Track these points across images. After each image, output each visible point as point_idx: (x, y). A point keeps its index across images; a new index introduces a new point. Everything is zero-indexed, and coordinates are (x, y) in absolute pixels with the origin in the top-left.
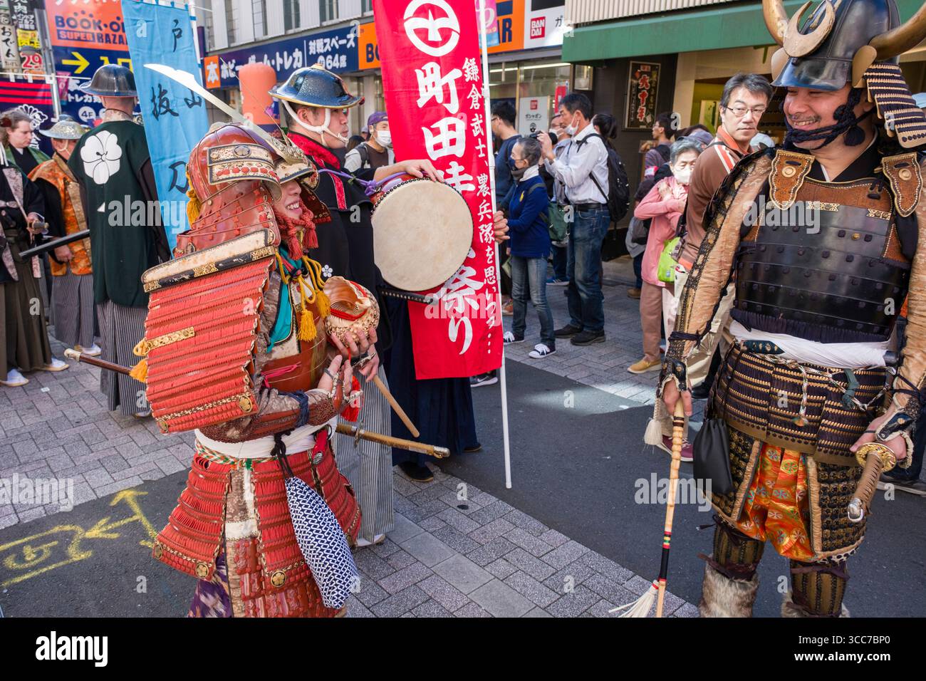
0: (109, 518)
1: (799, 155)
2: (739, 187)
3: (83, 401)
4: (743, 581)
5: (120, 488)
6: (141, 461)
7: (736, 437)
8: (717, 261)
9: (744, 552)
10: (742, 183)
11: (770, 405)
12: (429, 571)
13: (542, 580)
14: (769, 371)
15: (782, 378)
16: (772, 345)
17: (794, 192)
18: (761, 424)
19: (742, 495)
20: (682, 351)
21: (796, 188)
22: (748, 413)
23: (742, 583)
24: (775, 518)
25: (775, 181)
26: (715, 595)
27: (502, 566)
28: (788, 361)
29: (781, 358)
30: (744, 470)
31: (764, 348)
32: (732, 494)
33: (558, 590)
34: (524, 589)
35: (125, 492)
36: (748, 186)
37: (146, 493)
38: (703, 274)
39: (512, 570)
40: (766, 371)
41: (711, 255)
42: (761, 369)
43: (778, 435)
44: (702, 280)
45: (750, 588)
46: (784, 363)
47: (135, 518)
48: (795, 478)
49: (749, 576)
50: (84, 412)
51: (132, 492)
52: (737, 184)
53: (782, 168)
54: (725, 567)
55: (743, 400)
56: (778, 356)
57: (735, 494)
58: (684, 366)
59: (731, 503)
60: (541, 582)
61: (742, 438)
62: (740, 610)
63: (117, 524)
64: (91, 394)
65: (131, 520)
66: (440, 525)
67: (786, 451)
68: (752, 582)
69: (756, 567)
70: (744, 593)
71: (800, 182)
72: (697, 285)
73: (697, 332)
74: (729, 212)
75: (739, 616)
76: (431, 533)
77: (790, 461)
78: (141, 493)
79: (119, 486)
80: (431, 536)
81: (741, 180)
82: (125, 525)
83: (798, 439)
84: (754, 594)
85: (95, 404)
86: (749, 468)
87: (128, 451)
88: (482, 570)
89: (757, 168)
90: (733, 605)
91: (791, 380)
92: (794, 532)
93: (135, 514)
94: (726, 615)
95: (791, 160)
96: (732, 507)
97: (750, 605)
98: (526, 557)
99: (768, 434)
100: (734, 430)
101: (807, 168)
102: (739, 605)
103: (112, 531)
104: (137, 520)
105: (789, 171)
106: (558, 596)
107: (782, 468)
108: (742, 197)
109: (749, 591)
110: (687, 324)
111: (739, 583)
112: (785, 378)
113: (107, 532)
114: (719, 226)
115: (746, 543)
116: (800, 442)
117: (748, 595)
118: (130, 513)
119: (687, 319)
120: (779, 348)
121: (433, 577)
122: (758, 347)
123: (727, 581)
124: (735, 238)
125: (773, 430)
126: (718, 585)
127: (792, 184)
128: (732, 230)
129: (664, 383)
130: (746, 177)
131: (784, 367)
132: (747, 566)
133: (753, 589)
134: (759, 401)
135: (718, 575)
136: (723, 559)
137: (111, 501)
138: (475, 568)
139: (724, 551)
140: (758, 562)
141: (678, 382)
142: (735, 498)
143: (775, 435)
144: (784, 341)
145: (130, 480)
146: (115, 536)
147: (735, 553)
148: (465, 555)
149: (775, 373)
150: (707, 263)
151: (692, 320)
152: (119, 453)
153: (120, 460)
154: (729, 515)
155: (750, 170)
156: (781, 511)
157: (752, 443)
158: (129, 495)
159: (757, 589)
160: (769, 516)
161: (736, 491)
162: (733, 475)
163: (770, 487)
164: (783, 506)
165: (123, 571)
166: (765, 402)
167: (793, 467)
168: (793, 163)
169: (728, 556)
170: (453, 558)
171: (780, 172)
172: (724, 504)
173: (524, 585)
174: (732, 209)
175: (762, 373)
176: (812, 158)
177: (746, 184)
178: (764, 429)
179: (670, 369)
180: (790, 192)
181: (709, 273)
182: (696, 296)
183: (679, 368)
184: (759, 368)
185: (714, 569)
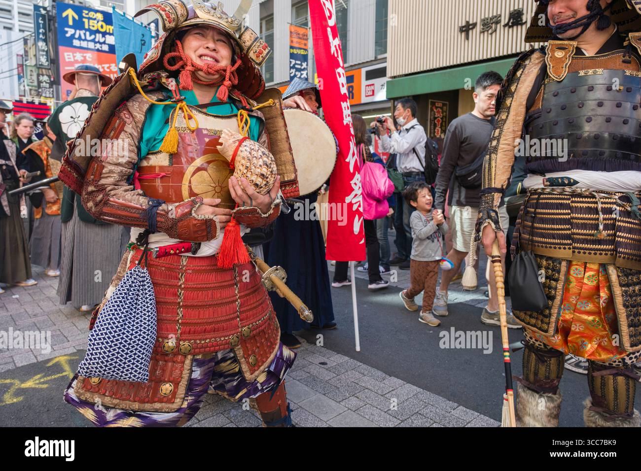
0: (44, 374)
1: (566, 42)
2: (521, 75)
3: (42, 302)
4: (550, 395)
5: (57, 355)
6: (78, 338)
7: (544, 263)
8: (511, 130)
9: (550, 369)
10: (522, 72)
11: (572, 228)
12: (296, 405)
13: (386, 410)
14: (567, 202)
15: (579, 205)
16: (569, 179)
17: (566, 67)
18: (567, 244)
19: (556, 311)
20: (492, 201)
21: (567, 64)
22: (554, 238)
23: (550, 397)
24: (577, 330)
25: (551, 61)
26: (528, 409)
27: (353, 402)
28: (583, 190)
29: (577, 188)
30: (556, 289)
31: (563, 182)
32: (547, 311)
33: (399, 417)
34: (372, 417)
35: (60, 358)
36: (528, 72)
37: (77, 357)
38: (502, 141)
39: (362, 404)
40: (565, 202)
41: (506, 127)
42: (560, 201)
43: (582, 251)
44: (501, 146)
45: (556, 401)
46: (579, 192)
47: (64, 374)
48: (597, 288)
49: (554, 390)
50: (41, 309)
51: (66, 358)
52: (519, 73)
53: (554, 52)
54: (534, 384)
55: (548, 229)
56: (574, 187)
57: (550, 311)
58: (496, 213)
59: (546, 320)
60: (385, 412)
61: (551, 262)
62: (549, 421)
63: (49, 378)
64: (49, 298)
65: (61, 375)
66: (305, 376)
67: (588, 265)
68: (557, 396)
69: (559, 382)
70: (552, 405)
71: (569, 60)
72: (497, 151)
73: (502, 186)
74: (516, 93)
75: (549, 426)
76: (298, 381)
77: (592, 273)
78: (74, 358)
79: (56, 354)
80: (298, 382)
81: (522, 70)
82: (55, 379)
83: (599, 252)
84: (559, 407)
85: (51, 304)
86: (560, 286)
87: (69, 332)
88: (338, 404)
89: (532, 60)
90: (544, 417)
91: (587, 205)
92: (595, 340)
93: (65, 371)
94: (538, 425)
95: (559, 46)
96: (548, 324)
97: (556, 417)
98: (372, 395)
99: (574, 252)
100: (542, 257)
101: (573, 51)
102: (548, 416)
103: (43, 383)
104: (66, 375)
105: (559, 54)
106: (400, 422)
107: (585, 281)
108: (525, 80)
109: (556, 403)
110: (493, 181)
111: (547, 396)
112: (582, 205)
113: (40, 383)
114: (509, 105)
115: (550, 360)
116: (601, 254)
117: (555, 407)
118: (63, 371)
119: (493, 176)
120: (574, 180)
121: (299, 410)
122: (558, 181)
123: (537, 396)
124: (523, 110)
125: (578, 248)
126: (530, 400)
127: (563, 62)
128: (521, 105)
129: (482, 227)
130: (525, 67)
131: (580, 195)
132: (552, 381)
133: (559, 401)
134: (562, 227)
135: (530, 392)
136: (532, 377)
137: (48, 363)
138: (333, 403)
139: (533, 369)
140: (560, 378)
141: (493, 226)
142: (550, 315)
143: (579, 253)
144: (577, 175)
145: (66, 350)
146: (45, 386)
147: (542, 369)
148: (324, 395)
149: (572, 202)
150: (503, 133)
151: (497, 177)
152: (62, 333)
153: (62, 337)
154: (546, 331)
155: (527, 62)
156: (583, 322)
157: (560, 263)
158: (63, 360)
159: (561, 402)
160: (573, 329)
161: (550, 308)
162: (546, 295)
163: (574, 302)
164: (585, 317)
165: (46, 410)
166: (568, 227)
167: (594, 278)
168: (561, 48)
169: (536, 374)
170: (314, 397)
171: (553, 55)
172: (540, 323)
173: (372, 414)
174: (517, 91)
175: (561, 204)
176: (575, 43)
177: (526, 71)
178: (569, 248)
179: (485, 217)
180: (563, 68)
181: (506, 140)
182: (498, 159)
183: (493, 214)
184: (558, 201)
185: (525, 386)
